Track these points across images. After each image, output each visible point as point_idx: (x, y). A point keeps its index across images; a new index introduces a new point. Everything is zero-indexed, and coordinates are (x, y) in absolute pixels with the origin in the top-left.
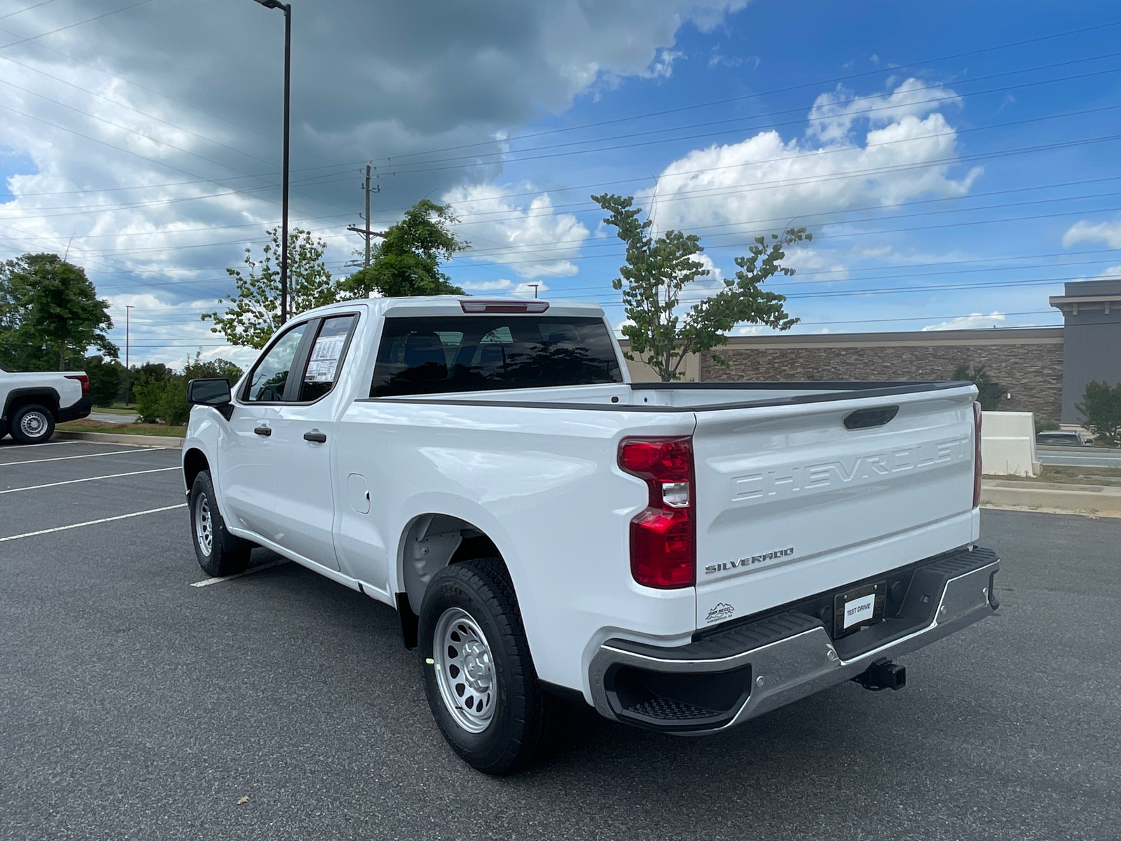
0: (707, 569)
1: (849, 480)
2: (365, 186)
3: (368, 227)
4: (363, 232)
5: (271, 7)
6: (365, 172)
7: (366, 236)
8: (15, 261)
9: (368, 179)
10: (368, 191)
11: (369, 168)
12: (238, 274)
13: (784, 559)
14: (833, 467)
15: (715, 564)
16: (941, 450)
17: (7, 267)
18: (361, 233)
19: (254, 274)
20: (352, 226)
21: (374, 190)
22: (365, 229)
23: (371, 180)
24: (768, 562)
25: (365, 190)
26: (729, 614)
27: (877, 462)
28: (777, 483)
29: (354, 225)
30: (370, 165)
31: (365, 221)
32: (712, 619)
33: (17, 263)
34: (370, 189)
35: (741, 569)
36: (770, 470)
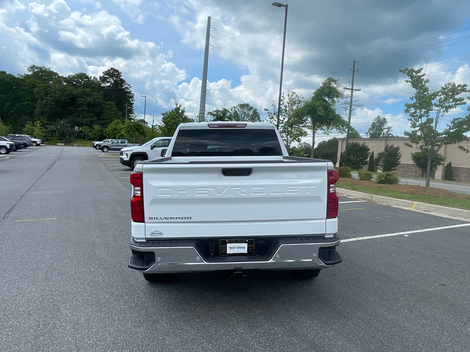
0: (149, 218)
1: (221, 195)
2: (352, 70)
3: (352, 87)
4: (350, 89)
5: (281, 7)
6: (353, 64)
7: (351, 91)
8: (236, 106)
9: (354, 67)
10: (354, 72)
11: (355, 62)
12: (268, 110)
13: (187, 220)
14: (211, 189)
15: (153, 217)
16: (288, 189)
17: (233, 109)
18: (349, 90)
19: (275, 110)
20: (345, 87)
21: (356, 71)
22: (351, 88)
23: (355, 67)
24: (178, 220)
25: (352, 71)
26: (161, 235)
27: (240, 190)
28: (178, 192)
29: (346, 87)
30: (355, 60)
31: (351, 85)
32: (152, 235)
33: (237, 107)
34: (355, 70)
35: (165, 220)
36: (176, 187)
